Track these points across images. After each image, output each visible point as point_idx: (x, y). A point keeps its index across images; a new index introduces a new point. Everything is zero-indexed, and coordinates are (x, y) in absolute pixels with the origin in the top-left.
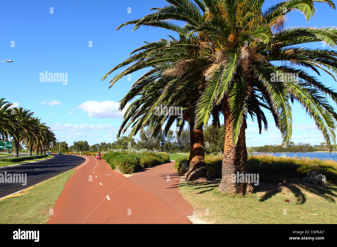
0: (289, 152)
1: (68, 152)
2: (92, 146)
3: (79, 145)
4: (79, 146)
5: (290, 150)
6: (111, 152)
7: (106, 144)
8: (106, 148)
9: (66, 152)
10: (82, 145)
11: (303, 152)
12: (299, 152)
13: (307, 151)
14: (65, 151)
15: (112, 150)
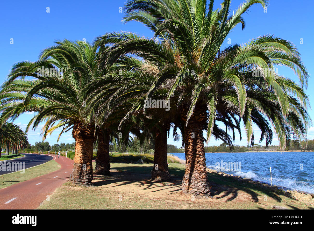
0: (225, 152)
1: (33, 151)
2: (53, 147)
3: (41, 145)
4: (41, 147)
5: (225, 150)
6: (70, 151)
7: (66, 145)
8: (66, 148)
9: (31, 152)
10: (44, 146)
11: (236, 152)
12: (233, 152)
13: (239, 151)
14: (30, 150)
15: (71, 150)
